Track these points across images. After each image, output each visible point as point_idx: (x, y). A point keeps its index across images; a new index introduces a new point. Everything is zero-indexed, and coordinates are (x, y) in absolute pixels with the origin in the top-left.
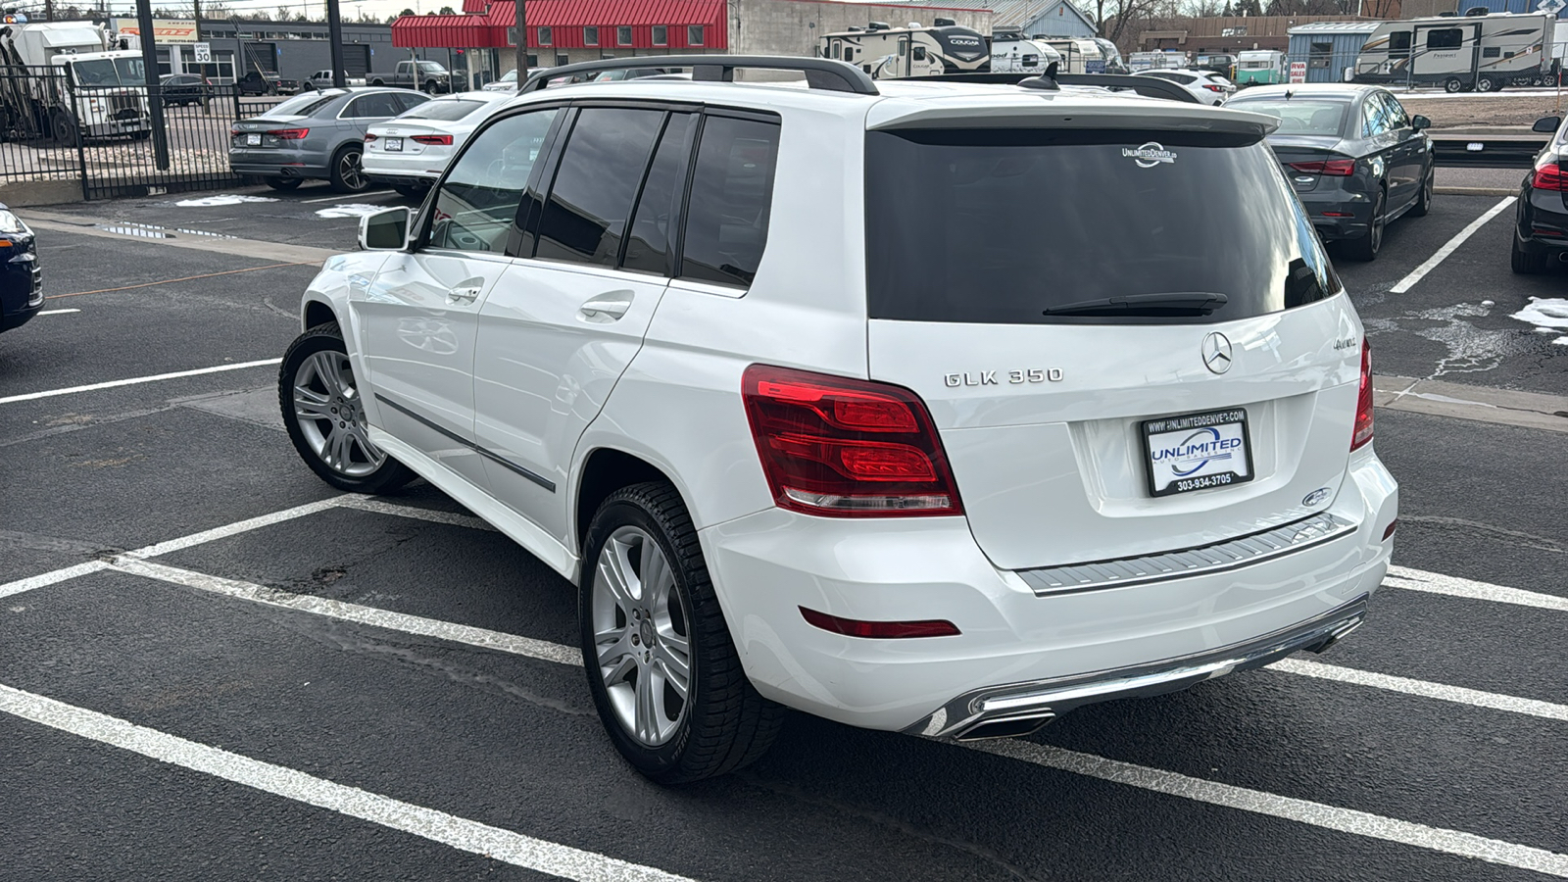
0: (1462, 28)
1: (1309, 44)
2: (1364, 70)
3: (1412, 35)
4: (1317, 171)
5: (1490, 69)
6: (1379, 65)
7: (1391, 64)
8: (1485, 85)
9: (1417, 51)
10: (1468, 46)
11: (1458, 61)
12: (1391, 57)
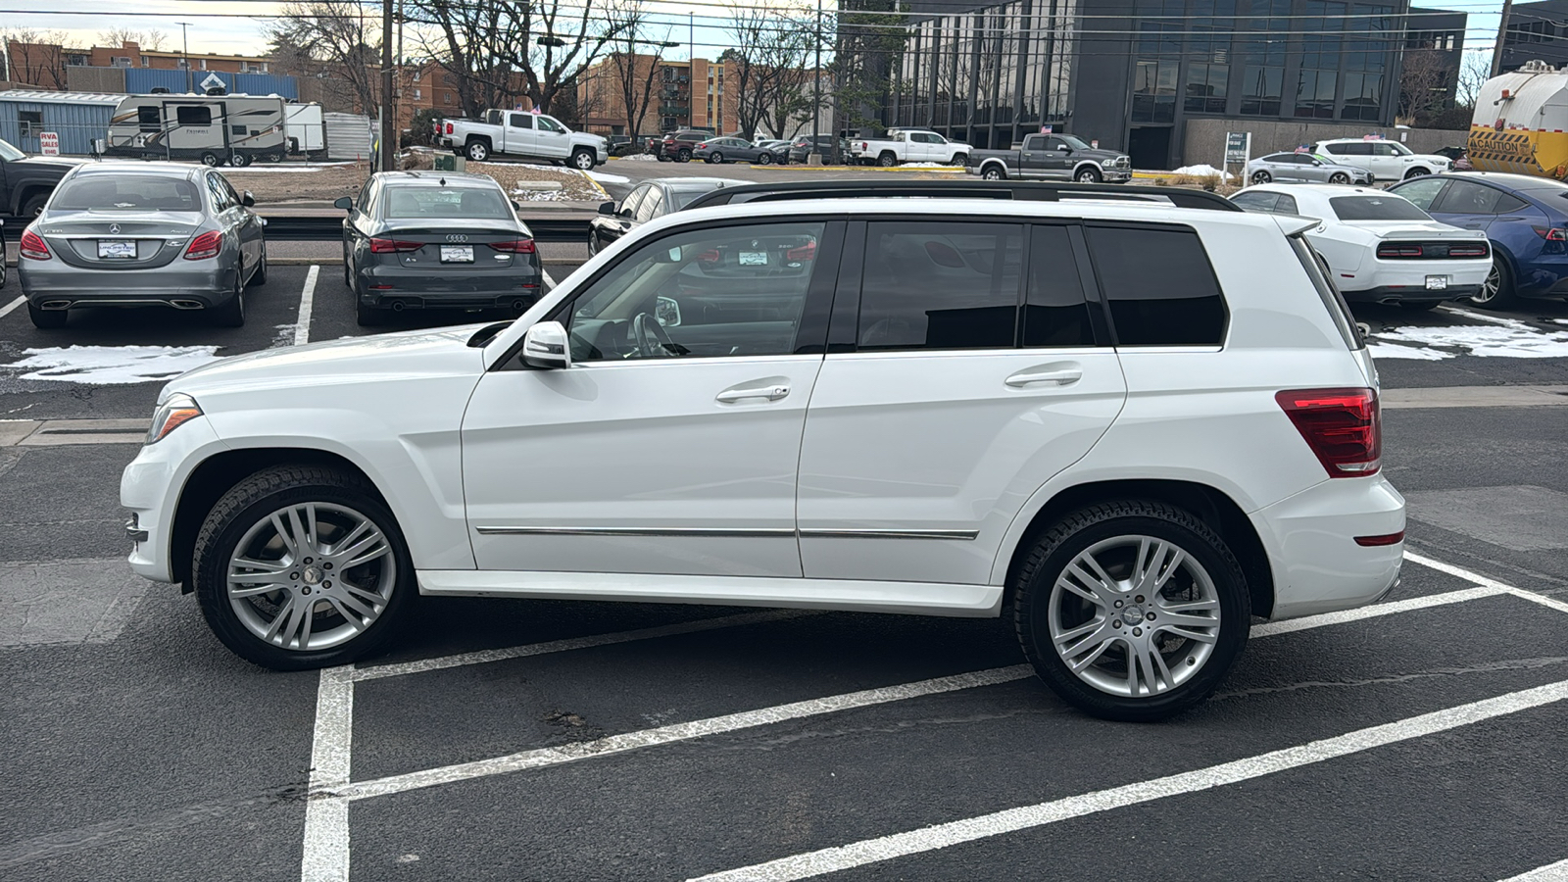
0: (209, 106)
1: (15, 114)
2: (118, 142)
3: (161, 111)
4: (511, 249)
5: (240, 145)
6: (132, 138)
7: (144, 138)
8: (238, 160)
9: (169, 127)
10: (217, 122)
11: (211, 136)
12: (142, 131)
